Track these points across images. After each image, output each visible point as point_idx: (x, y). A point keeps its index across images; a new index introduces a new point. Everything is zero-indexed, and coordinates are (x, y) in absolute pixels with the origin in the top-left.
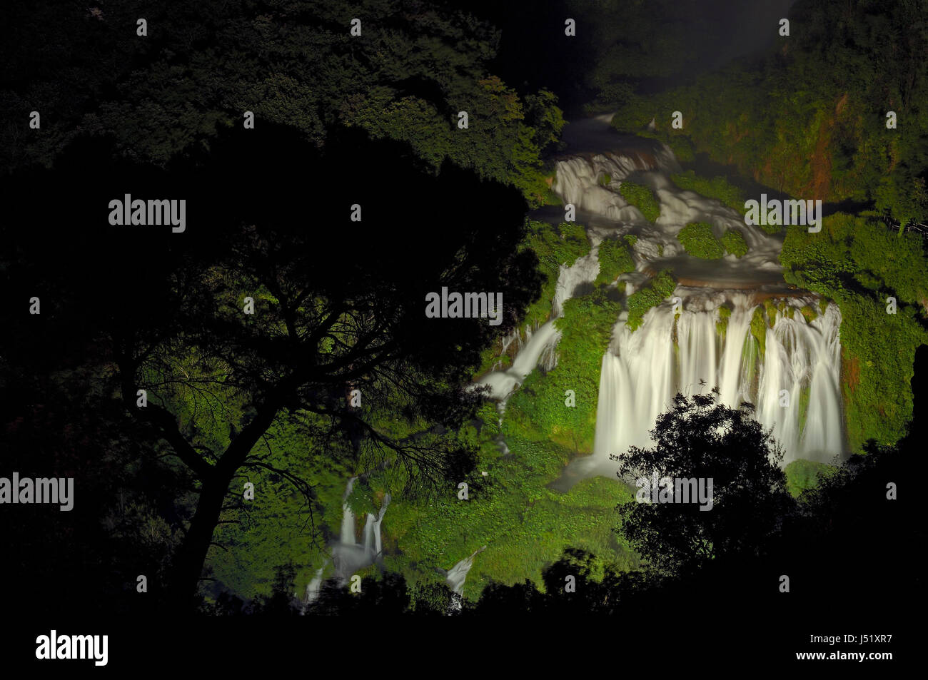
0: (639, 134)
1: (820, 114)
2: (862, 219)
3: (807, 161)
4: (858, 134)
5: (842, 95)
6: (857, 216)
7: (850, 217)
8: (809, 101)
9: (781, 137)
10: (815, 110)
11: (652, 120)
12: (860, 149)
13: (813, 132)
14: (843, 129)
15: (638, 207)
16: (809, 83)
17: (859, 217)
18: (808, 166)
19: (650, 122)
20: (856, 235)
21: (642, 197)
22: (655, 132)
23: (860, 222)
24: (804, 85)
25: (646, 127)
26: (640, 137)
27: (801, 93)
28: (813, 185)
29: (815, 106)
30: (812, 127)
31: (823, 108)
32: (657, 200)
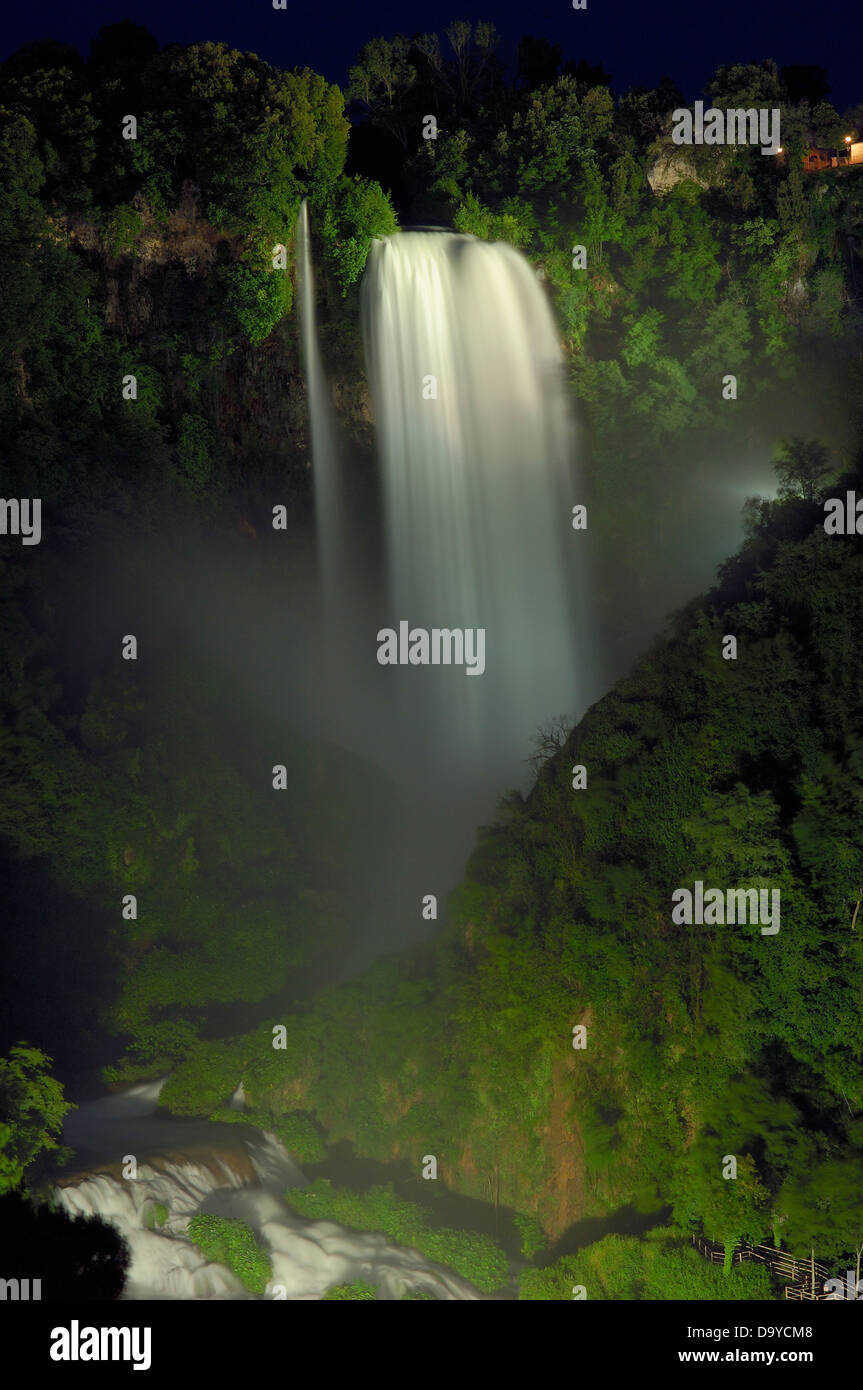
0: (215, 1117)
1: (549, 1046)
2: (653, 1245)
3: (538, 1141)
4: (621, 1080)
5: (583, 1011)
6: (643, 1240)
7: (632, 1243)
8: (526, 1027)
9: (483, 1098)
10: (538, 1043)
11: (237, 1087)
12: (629, 1109)
13: (541, 1083)
14: (592, 1073)
15: (229, 1265)
16: (522, 993)
17: (648, 1241)
18: (541, 1148)
19: (235, 1091)
20: (647, 1278)
21: (234, 1243)
22: (247, 1109)
23: (650, 1252)
24: (512, 997)
25: (228, 1101)
26: (220, 1124)
27: (509, 1012)
28: (554, 1186)
29: (537, 1035)
30: (537, 1073)
31: (552, 1038)
32: (261, 1247)
